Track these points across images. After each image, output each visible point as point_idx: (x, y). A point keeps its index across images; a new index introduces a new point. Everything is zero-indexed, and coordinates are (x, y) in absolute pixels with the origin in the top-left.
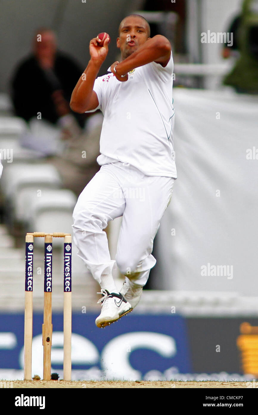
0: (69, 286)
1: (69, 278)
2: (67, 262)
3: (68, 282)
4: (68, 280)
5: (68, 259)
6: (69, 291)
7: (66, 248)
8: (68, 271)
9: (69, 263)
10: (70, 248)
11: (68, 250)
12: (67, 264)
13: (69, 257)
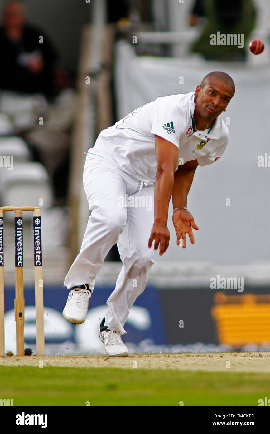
0: (40, 260)
1: (39, 252)
2: (37, 236)
3: (38, 256)
4: (38, 254)
5: (37, 233)
6: (40, 265)
7: (35, 221)
8: (38, 245)
9: (39, 237)
10: (39, 221)
11: (37, 224)
12: (36, 238)
13: (38, 231)
